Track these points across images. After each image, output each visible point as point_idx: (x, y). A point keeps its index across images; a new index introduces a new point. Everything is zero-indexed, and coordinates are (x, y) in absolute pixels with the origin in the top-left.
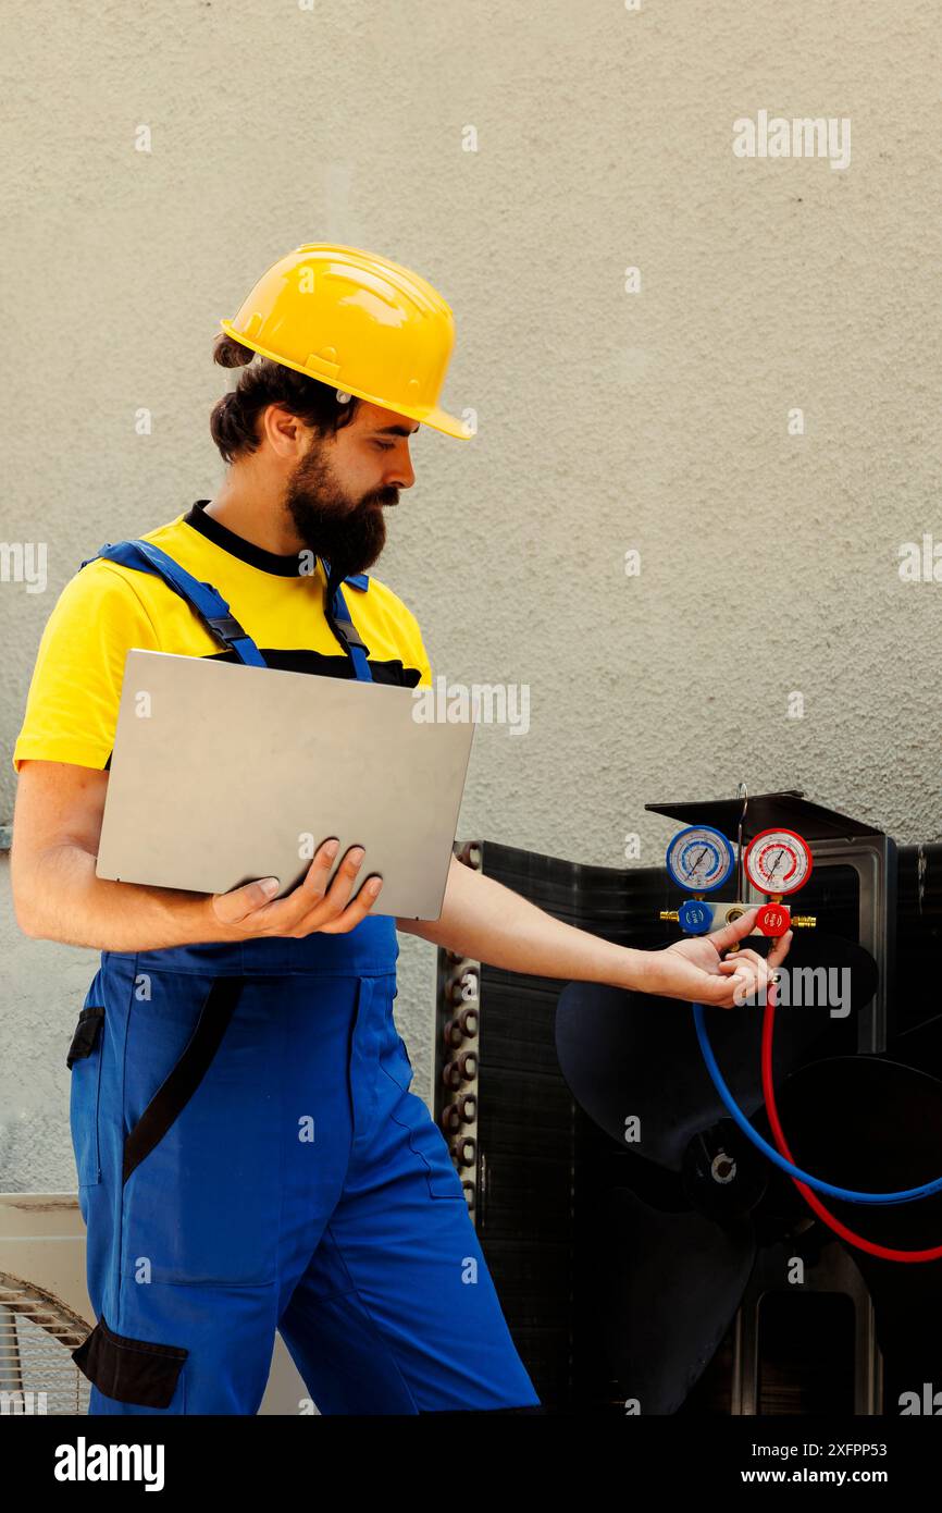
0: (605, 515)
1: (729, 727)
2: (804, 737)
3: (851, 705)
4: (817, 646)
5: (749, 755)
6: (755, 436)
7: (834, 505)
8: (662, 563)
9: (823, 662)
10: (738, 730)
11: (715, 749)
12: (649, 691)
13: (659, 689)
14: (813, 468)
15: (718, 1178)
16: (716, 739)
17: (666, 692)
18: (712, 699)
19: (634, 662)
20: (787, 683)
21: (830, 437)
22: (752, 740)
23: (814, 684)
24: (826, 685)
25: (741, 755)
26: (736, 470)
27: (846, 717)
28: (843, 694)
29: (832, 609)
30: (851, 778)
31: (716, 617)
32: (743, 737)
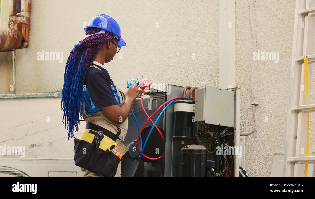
0: (144, 34)
1: (161, 73)
2: (172, 75)
3: (179, 69)
4: (174, 58)
5: (164, 78)
6: (166, 19)
7: (177, 33)
8: (152, 43)
9: (175, 61)
10: (162, 74)
11: (159, 77)
12: (149, 67)
13: (151, 66)
14: (175, 25)
15: (134, 151)
16: (159, 75)
17: (152, 67)
18: (158, 68)
19: (147, 61)
20: (170, 65)
21: (177, 20)
22: (164, 75)
23: (173, 65)
24: (175, 66)
25: (162, 78)
26: (163, 26)
27: (178, 71)
28: (178, 67)
29: (176, 52)
30: (178, 82)
31: (160, 53)
32: (163, 75)
